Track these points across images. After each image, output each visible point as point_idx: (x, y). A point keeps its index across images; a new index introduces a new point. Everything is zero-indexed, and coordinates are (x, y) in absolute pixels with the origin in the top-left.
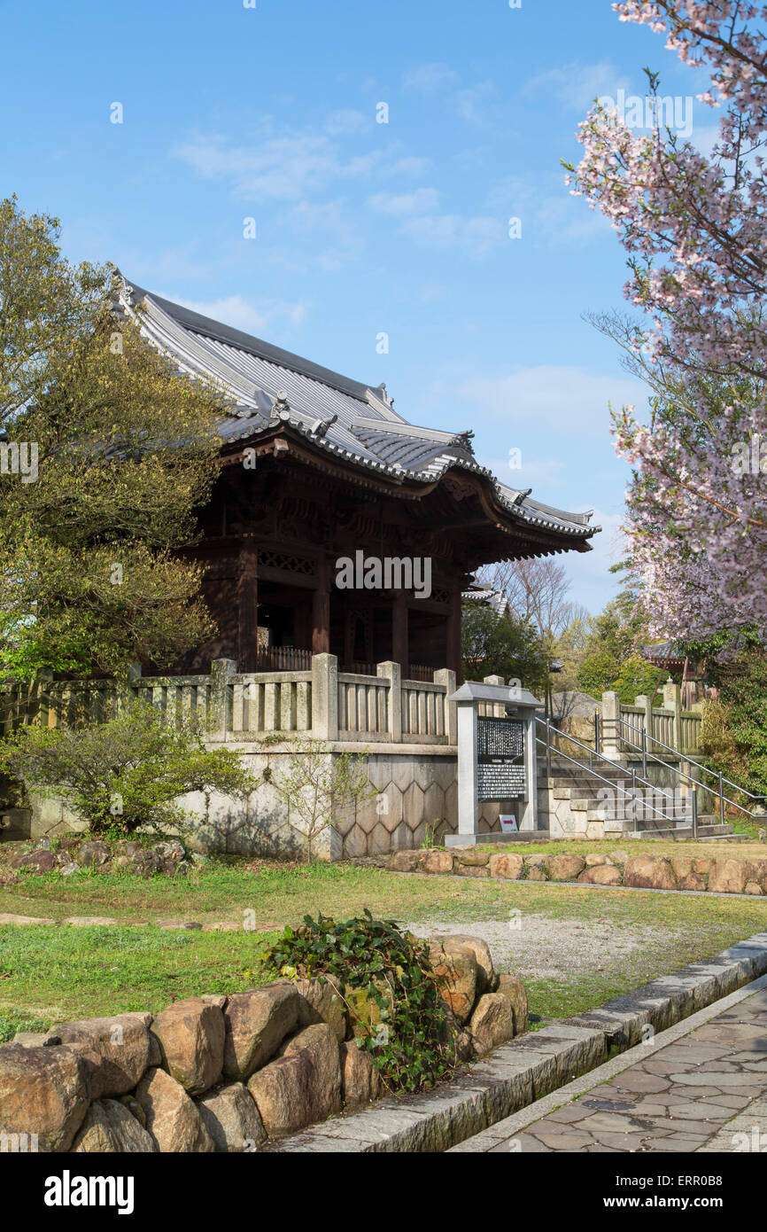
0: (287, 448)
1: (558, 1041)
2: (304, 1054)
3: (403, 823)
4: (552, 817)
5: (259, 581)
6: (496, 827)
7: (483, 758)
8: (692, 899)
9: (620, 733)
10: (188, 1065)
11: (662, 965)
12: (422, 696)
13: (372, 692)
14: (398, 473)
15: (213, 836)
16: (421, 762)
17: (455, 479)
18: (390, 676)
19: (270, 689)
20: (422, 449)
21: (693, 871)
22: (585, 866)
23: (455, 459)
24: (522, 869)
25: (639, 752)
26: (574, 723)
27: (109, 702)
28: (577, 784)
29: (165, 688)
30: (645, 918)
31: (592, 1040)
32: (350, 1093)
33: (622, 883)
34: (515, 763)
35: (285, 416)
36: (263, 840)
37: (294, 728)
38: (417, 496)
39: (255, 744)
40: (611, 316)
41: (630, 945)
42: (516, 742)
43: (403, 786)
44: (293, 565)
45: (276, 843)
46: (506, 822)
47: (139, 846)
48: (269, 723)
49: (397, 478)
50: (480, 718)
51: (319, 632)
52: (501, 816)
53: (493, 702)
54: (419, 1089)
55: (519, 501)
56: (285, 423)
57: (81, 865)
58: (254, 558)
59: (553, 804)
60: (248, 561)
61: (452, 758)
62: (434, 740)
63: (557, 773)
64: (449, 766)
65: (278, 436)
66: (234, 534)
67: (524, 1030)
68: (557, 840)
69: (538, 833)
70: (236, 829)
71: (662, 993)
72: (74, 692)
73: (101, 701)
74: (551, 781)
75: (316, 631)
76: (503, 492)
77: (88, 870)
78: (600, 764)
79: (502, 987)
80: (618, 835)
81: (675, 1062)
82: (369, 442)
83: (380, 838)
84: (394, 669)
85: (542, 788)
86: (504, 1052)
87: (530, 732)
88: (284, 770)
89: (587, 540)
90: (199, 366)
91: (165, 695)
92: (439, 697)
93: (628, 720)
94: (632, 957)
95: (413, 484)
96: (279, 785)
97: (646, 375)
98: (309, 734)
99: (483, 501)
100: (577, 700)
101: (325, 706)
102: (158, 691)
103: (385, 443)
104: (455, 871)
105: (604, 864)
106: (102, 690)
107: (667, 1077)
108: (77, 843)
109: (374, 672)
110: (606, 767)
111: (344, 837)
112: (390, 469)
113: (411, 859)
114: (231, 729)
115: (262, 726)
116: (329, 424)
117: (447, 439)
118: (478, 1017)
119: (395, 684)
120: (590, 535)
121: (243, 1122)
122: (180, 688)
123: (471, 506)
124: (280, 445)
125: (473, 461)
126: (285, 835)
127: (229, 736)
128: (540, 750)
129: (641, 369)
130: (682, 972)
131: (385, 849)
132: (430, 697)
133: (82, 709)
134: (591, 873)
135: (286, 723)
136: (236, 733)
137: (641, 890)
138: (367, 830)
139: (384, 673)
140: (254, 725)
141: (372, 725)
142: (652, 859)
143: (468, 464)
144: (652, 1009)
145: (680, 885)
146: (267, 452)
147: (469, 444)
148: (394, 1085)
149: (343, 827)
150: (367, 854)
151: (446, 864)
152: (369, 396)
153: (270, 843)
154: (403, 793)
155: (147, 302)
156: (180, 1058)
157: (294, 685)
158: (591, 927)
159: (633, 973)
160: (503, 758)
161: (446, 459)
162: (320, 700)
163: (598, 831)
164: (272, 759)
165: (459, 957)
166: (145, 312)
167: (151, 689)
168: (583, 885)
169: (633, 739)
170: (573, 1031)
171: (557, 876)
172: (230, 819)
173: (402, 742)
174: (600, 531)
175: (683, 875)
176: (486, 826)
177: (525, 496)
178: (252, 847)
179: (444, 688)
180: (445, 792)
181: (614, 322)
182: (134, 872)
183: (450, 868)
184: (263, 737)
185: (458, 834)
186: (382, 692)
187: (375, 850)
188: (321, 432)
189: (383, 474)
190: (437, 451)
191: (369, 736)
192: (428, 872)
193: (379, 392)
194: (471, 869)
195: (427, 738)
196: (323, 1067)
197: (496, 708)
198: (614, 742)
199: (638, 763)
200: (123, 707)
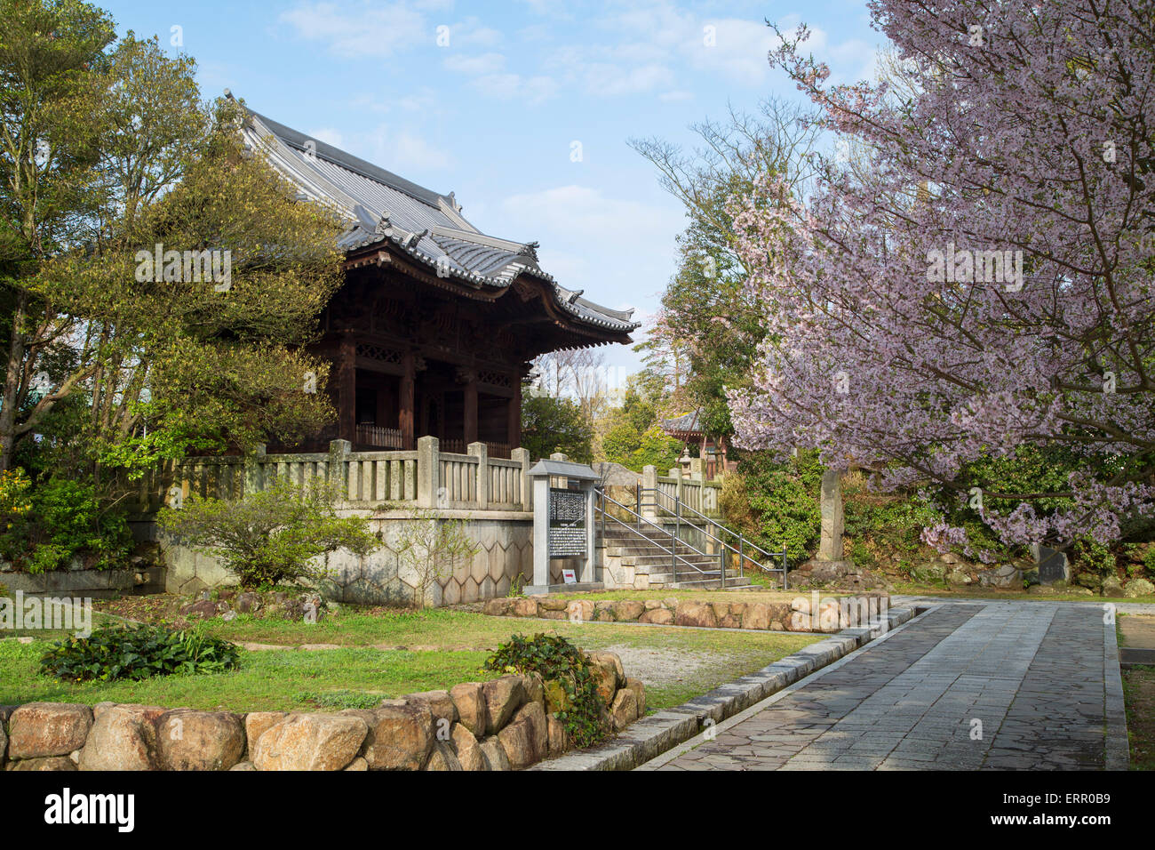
0: (389, 259)
1: (668, 721)
2: (528, 719)
3: (489, 576)
4: (605, 571)
5: (357, 369)
6: (560, 580)
7: (554, 522)
8: (731, 634)
9: (658, 500)
10: (473, 721)
11: (722, 677)
12: (503, 470)
13: (465, 467)
14: (478, 279)
15: (332, 588)
16: (503, 526)
17: (523, 283)
18: (479, 455)
19: (381, 465)
20: (496, 258)
21: (729, 612)
22: (645, 610)
23: (524, 267)
24: (594, 612)
25: (673, 516)
26: (614, 490)
27: (239, 474)
28: (625, 543)
29: (289, 464)
30: (701, 647)
31: (690, 720)
32: (552, 746)
33: (674, 623)
34: (577, 527)
35: (388, 233)
36: (375, 591)
37: (402, 497)
38: (492, 298)
39: (369, 511)
40: (652, 142)
41: (695, 666)
42: (579, 509)
43: (489, 546)
44: (384, 355)
45: (387, 593)
46: (568, 576)
47: (285, 596)
48: (381, 494)
49: (478, 284)
50: (552, 490)
51: (405, 413)
52: (564, 571)
53: (558, 476)
54: (591, 746)
55: (572, 301)
56: (388, 239)
57: (237, 611)
58: (353, 350)
59: (606, 561)
60: (349, 353)
61: (528, 523)
62: (512, 507)
63: (610, 534)
64: (524, 529)
65: (382, 249)
66: (337, 329)
67: (643, 715)
68: (611, 590)
69: (594, 584)
70: (353, 582)
71: (728, 694)
72: (205, 466)
73: (230, 475)
74: (606, 541)
75: (402, 412)
76: (561, 295)
77: (245, 616)
78: (642, 526)
79: (629, 685)
80: (661, 586)
81: (751, 730)
82: (450, 250)
83: (471, 589)
84: (482, 449)
85: (598, 547)
86: (635, 726)
87: (590, 500)
88: (393, 534)
89: (629, 334)
90: (305, 181)
91: (288, 469)
92: (516, 471)
93: (664, 489)
94: (700, 672)
95: (489, 288)
96: (390, 545)
97: (680, 192)
98: (414, 503)
99: (545, 302)
100: (612, 469)
101: (429, 480)
102: (282, 467)
103: (463, 251)
104: (539, 615)
105: (660, 607)
106: (231, 465)
107: (747, 737)
108: (233, 594)
109: (465, 452)
110: (646, 529)
111: (444, 588)
112: (472, 277)
113: (503, 605)
114: (346, 499)
115: (374, 497)
116: (420, 236)
117: (517, 249)
118: (618, 703)
119: (483, 461)
120: (631, 330)
121: (500, 758)
122: (302, 464)
123: (535, 306)
124: (384, 257)
125: (538, 269)
126: (395, 586)
127: (345, 505)
128: (597, 514)
129: (676, 188)
130: (738, 681)
131: (475, 598)
132: (510, 471)
133: (213, 480)
134: (649, 614)
135: (395, 494)
136: (351, 502)
137: (690, 628)
138: (461, 582)
139: (474, 452)
140: (367, 495)
141: (465, 496)
142: (698, 604)
143: (534, 271)
144: (724, 703)
145: (719, 623)
146: (372, 262)
147: (534, 253)
148: (578, 743)
149: (443, 581)
150: (461, 602)
151: (532, 609)
152: (441, 203)
153: (382, 593)
154: (489, 551)
155: (256, 123)
156: (469, 717)
157: (402, 462)
158: (662, 653)
159: (703, 682)
160: (569, 522)
161: (516, 267)
162: (425, 475)
163: (644, 582)
164: (384, 524)
165: (605, 663)
166: (253, 129)
167: (276, 464)
168: (644, 624)
169: (668, 505)
170: (675, 715)
171: (623, 618)
172: (346, 573)
173: (487, 509)
174: (640, 326)
175: (722, 615)
176: (555, 579)
177: (577, 296)
178: (365, 597)
179: (520, 464)
180: (521, 551)
181: (655, 149)
182: (284, 617)
183: (535, 612)
184: (375, 505)
185: (532, 584)
186: (472, 467)
187: (467, 599)
188: (413, 243)
189: (466, 280)
190: (509, 259)
191: (463, 505)
192: (517, 615)
193: (449, 200)
194: (553, 613)
195: (507, 506)
196: (538, 729)
197: (560, 480)
198: (652, 508)
199: (672, 526)
200: (251, 479)
